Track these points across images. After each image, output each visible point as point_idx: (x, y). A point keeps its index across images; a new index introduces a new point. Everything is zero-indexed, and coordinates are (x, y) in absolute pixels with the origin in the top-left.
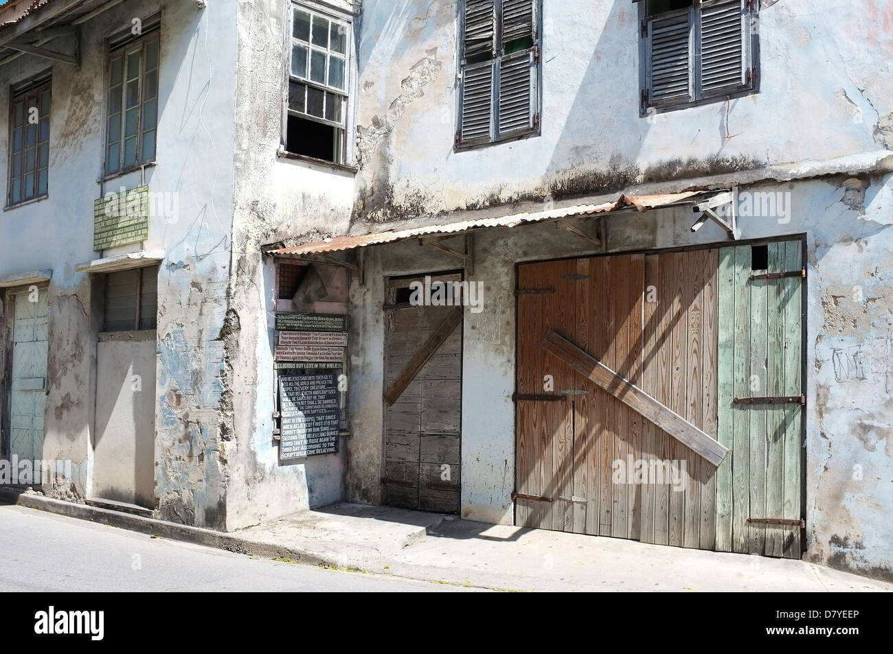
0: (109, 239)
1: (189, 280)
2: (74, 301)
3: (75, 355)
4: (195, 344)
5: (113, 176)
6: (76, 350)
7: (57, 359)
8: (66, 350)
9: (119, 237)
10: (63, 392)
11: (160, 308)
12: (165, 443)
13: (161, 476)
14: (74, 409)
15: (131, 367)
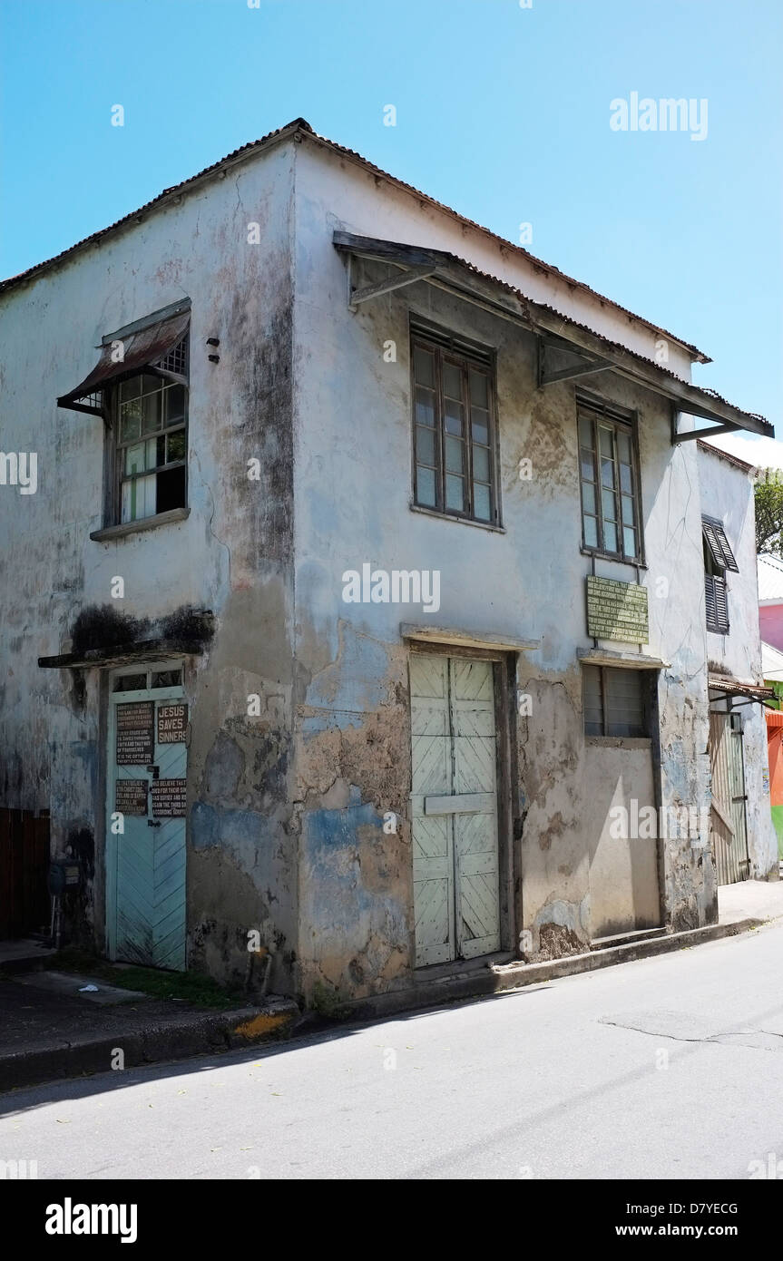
0: (608, 629)
1: (683, 696)
2: (559, 691)
3: (565, 762)
4: (691, 757)
5: (605, 557)
6: (567, 755)
7: (536, 767)
8: (552, 754)
9: (619, 630)
10: (550, 811)
11: (661, 719)
12: (672, 854)
13: (671, 888)
14: (568, 833)
15: (621, 778)
